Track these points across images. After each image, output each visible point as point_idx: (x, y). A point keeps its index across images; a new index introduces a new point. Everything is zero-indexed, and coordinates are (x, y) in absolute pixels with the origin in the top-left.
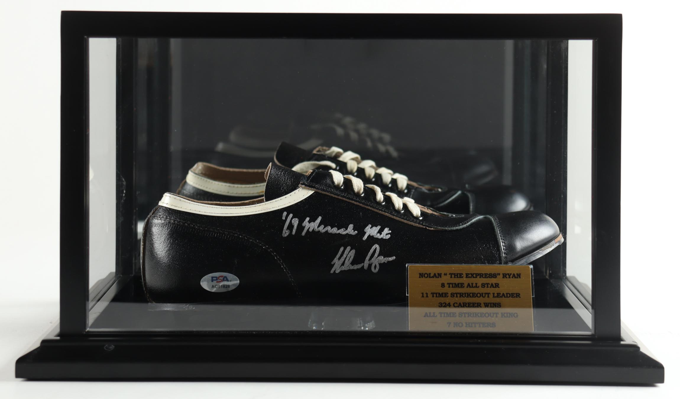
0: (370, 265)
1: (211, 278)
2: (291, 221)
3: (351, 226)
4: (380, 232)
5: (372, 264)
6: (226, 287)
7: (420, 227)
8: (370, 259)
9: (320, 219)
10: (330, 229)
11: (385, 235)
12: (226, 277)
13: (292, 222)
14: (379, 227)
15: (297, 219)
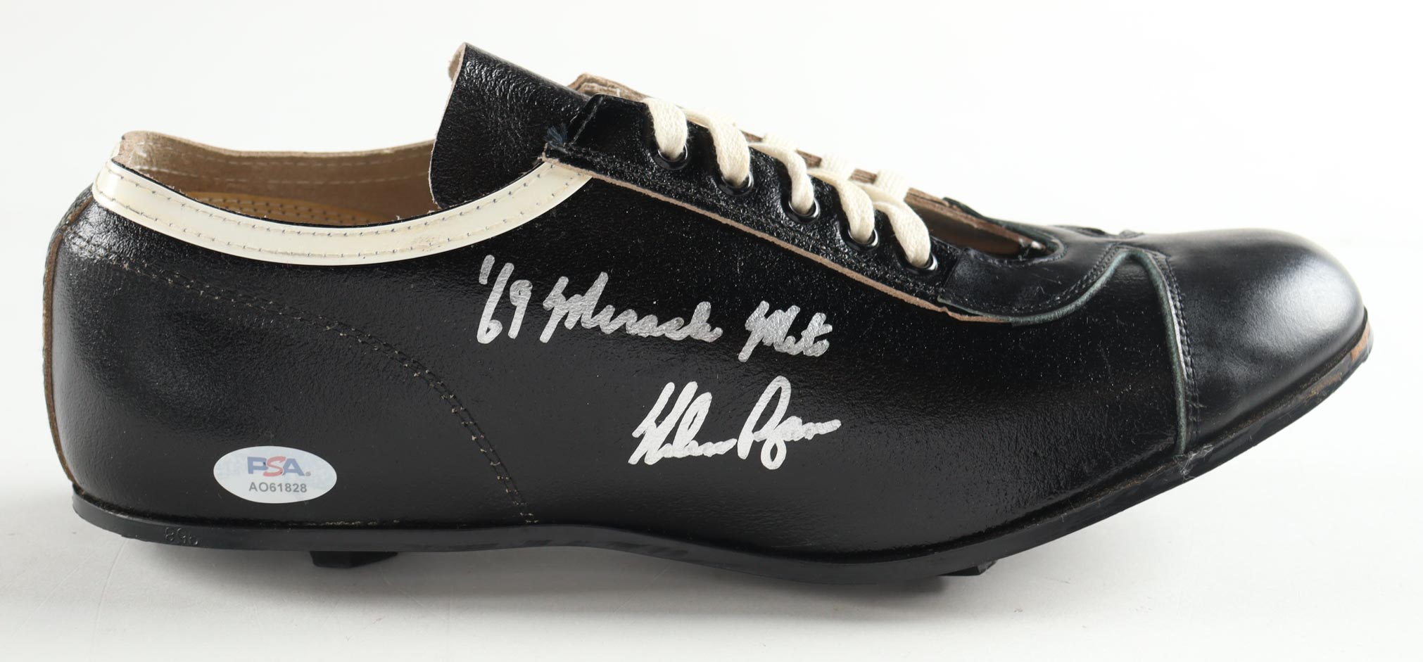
0: (757, 447)
1: (246, 460)
2: (507, 289)
3: (703, 309)
4: (797, 329)
5: (763, 442)
6: (295, 491)
7: (927, 307)
8: (759, 426)
9: (602, 281)
10: (636, 318)
11: (812, 343)
12: (293, 461)
13: (512, 294)
14: (794, 311)
15: (527, 283)
